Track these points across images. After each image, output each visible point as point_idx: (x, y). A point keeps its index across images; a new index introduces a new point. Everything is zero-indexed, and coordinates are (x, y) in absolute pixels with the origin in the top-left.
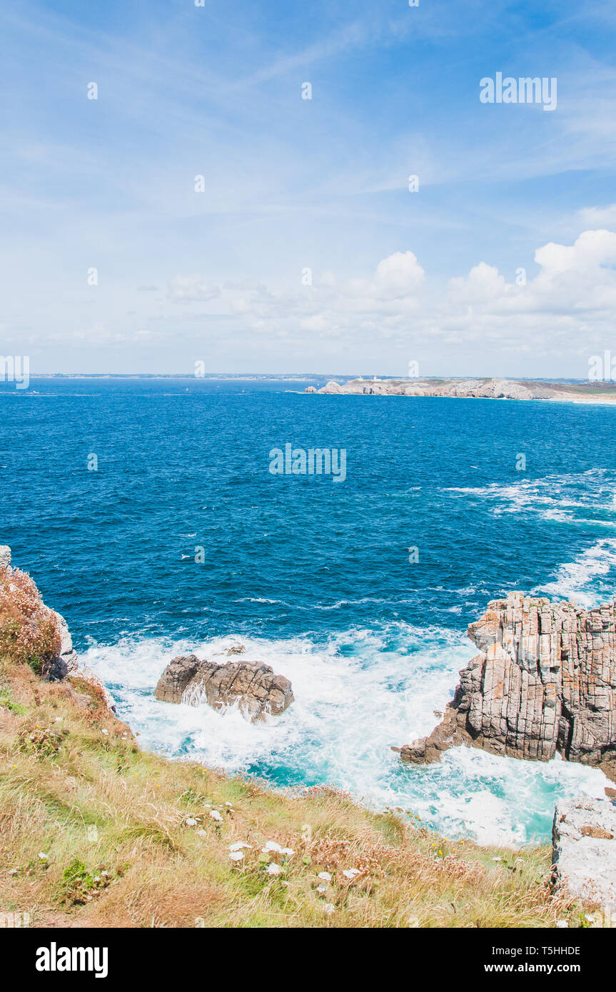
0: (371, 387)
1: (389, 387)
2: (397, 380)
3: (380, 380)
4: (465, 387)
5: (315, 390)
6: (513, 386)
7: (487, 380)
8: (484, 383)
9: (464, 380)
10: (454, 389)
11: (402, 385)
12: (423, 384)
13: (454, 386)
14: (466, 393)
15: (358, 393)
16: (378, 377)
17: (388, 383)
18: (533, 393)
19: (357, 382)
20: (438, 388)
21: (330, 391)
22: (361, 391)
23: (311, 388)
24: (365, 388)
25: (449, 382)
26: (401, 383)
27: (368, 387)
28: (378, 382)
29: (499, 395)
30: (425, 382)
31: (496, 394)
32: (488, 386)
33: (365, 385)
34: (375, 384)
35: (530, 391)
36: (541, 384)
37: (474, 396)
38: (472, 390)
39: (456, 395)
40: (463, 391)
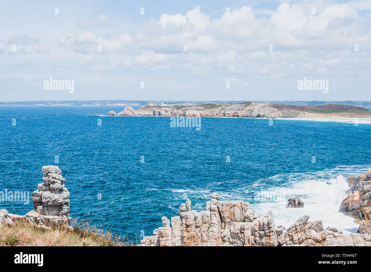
0: (159, 110)
1: (173, 110)
2: (179, 105)
3: (166, 105)
4: (231, 109)
5: (115, 113)
6: (267, 108)
7: (248, 104)
8: (245, 107)
9: (231, 103)
10: (223, 111)
11: (183, 109)
12: (200, 108)
13: (223, 109)
14: (232, 114)
15: (149, 115)
16: (165, 103)
17: (172, 108)
18: (282, 113)
19: (148, 107)
20: (211, 110)
21: (126, 113)
22: (151, 113)
23: (112, 112)
24: (154, 111)
25: (219, 106)
26: (183, 107)
27: (157, 110)
28: (164, 107)
29: (257, 115)
30: (201, 106)
31: (255, 114)
32: (248, 108)
33: (154, 109)
34: (163, 108)
35: (280, 112)
36: (288, 106)
37: (238, 116)
38: (237, 112)
39: (224, 116)
40: (229, 112)
